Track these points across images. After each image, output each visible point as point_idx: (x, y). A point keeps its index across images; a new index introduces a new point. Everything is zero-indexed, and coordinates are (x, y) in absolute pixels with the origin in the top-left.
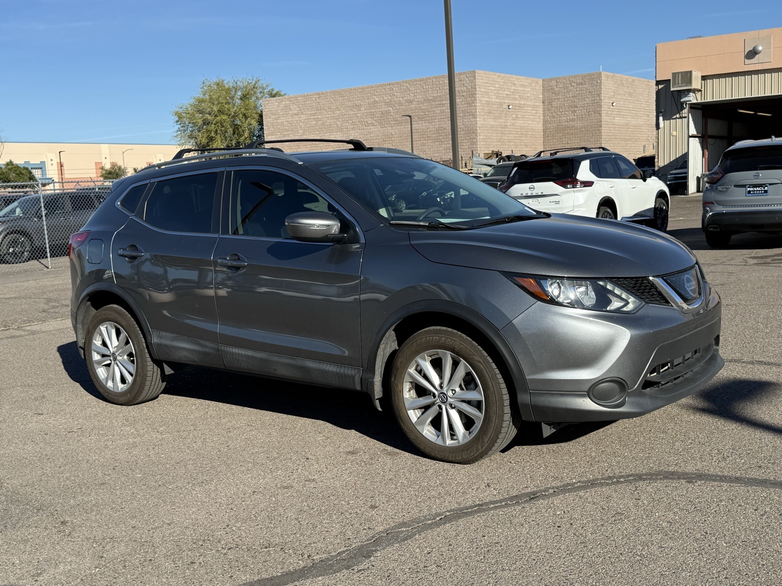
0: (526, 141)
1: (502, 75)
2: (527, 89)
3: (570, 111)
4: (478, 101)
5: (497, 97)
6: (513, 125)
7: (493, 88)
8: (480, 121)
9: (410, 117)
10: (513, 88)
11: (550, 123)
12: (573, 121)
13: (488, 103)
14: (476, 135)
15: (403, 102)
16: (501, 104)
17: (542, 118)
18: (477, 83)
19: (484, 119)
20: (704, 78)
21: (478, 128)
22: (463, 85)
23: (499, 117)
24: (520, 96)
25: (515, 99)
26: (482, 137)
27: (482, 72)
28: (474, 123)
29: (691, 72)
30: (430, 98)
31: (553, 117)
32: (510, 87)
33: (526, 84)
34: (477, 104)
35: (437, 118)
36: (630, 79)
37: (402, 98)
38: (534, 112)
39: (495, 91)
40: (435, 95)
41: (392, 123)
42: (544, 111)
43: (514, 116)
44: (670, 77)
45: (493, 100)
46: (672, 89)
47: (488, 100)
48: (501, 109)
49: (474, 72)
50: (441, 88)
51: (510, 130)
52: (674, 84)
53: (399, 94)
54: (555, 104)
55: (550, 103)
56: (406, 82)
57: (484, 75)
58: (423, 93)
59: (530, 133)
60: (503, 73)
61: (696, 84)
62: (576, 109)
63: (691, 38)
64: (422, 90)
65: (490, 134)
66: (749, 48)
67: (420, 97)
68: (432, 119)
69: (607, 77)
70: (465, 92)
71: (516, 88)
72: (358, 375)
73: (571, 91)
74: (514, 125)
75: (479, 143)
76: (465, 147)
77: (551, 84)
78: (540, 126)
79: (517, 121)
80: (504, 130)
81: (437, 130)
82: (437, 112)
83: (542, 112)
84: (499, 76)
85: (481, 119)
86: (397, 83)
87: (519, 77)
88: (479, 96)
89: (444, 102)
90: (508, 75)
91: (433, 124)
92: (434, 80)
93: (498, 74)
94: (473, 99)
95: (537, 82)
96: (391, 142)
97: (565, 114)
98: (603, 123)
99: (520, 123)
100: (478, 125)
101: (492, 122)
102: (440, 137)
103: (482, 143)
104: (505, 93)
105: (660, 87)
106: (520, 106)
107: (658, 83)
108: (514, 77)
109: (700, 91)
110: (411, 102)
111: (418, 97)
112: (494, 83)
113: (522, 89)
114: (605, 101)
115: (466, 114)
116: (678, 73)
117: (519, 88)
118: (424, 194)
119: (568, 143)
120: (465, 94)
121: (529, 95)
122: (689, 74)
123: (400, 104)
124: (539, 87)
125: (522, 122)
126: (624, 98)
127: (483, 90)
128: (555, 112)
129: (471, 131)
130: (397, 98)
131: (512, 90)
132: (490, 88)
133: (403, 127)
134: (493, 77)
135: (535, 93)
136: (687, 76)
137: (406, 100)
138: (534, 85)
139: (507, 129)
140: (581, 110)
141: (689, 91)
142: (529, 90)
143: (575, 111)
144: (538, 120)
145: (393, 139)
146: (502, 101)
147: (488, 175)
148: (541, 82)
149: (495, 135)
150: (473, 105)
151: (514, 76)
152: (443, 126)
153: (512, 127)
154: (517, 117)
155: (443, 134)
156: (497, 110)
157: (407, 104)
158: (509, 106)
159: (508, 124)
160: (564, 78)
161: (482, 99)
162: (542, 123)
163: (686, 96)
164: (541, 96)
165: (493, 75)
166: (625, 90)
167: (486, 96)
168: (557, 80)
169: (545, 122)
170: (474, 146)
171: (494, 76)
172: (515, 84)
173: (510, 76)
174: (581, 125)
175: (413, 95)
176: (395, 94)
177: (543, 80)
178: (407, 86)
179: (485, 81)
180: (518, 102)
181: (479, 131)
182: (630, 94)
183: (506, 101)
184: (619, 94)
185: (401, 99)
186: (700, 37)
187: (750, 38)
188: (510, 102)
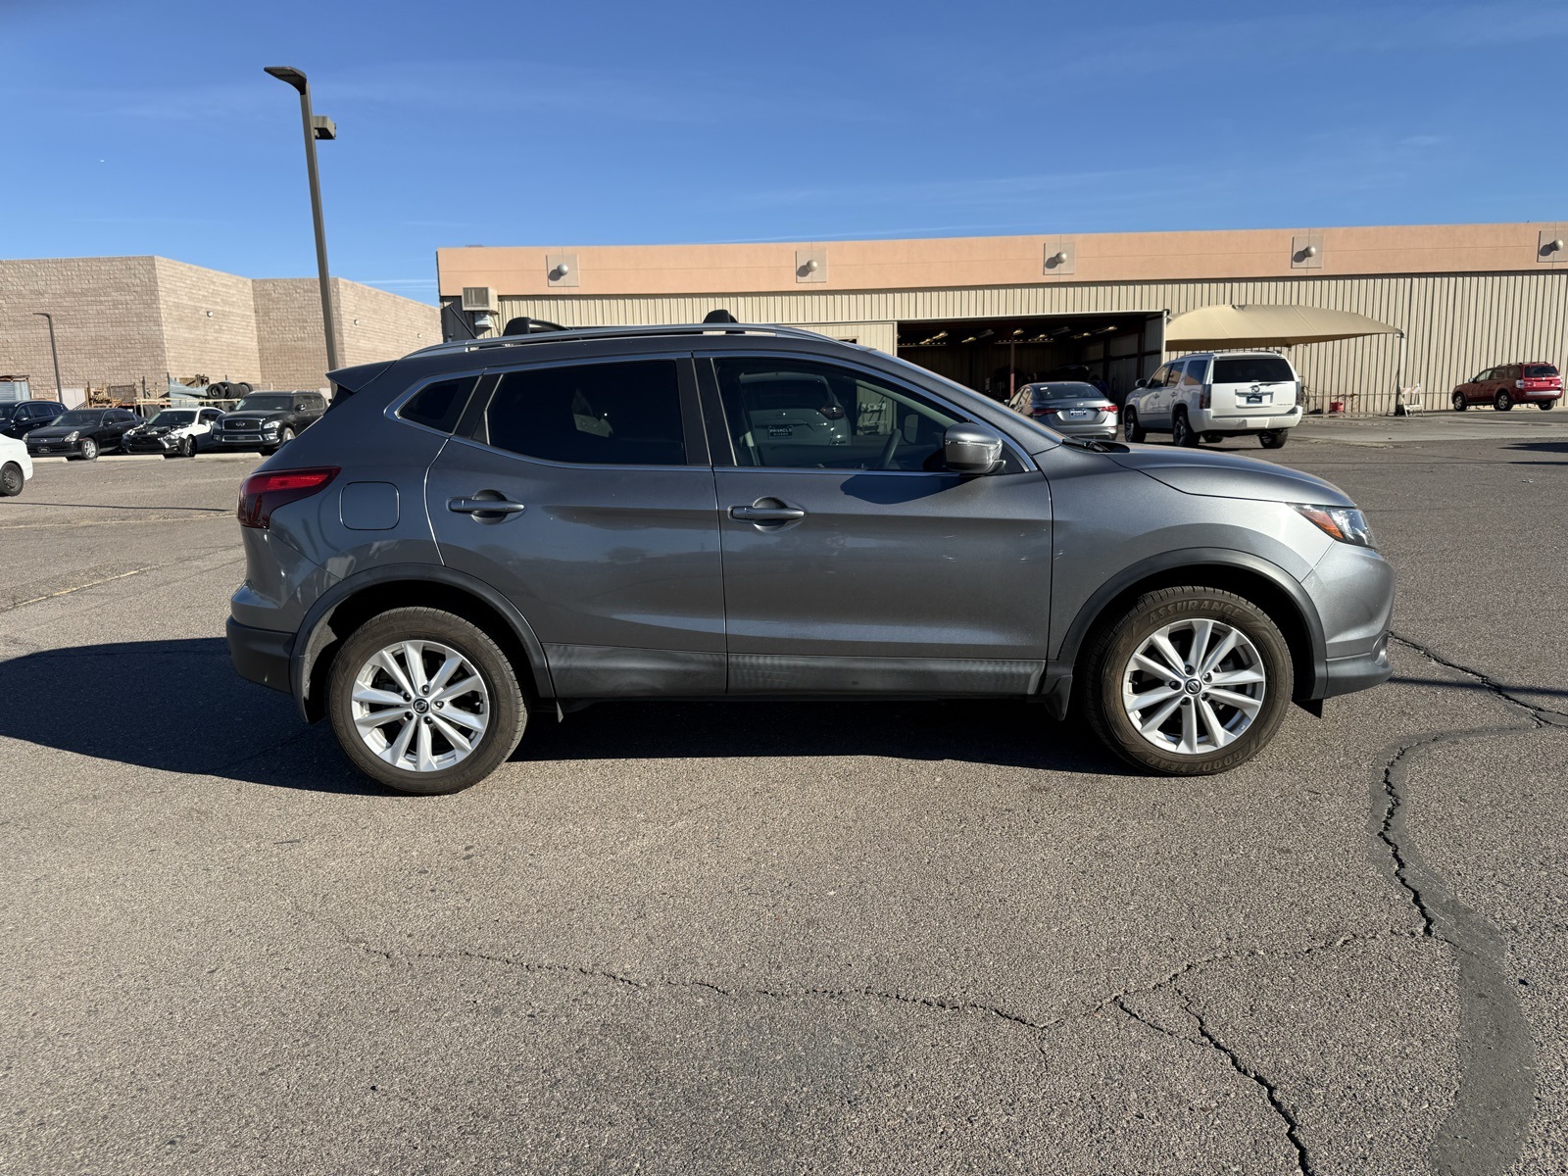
0: (237, 364)
1: (195, 267)
2: (231, 291)
3: (296, 326)
4: (161, 302)
5: (190, 298)
6: (216, 339)
7: (182, 285)
8: (167, 330)
9: (48, 316)
10: (212, 287)
11: (269, 341)
12: (302, 341)
13: (177, 306)
14: (164, 351)
15: (24, 292)
16: (196, 309)
17: (255, 332)
18: (158, 275)
19: (173, 328)
20: (501, 298)
21: (165, 341)
22: (135, 275)
23: (196, 328)
24: (222, 300)
25: (216, 303)
26: (172, 354)
27: (165, 259)
28: (157, 333)
29: (486, 289)
30: (75, 290)
31: (273, 333)
32: (207, 286)
33: (230, 284)
34: (161, 306)
35: (91, 321)
36: (374, 291)
37: (24, 286)
38: (244, 323)
39: (187, 290)
40: (84, 286)
41: (7, 324)
42: (258, 323)
43: (217, 327)
44: (461, 293)
45: (185, 302)
46: (464, 309)
47: (176, 300)
48: (197, 316)
49: (152, 258)
50: (95, 277)
51: (213, 346)
52: (467, 302)
53: (16, 280)
54: (273, 315)
55: (267, 314)
56: (29, 262)
57: (168, 265)
58: (61, 282)
59: (241, 353)
60: (195, 264)
61: (494, 305)
62: (305, 324)
63: (470, 246)
64: (61, 278)
65: (185, 351)
66: (553, 267)
67: (58, 287)
68: (82, 322)
69: (346, 285)
70: (138, 286)
71: (216, 288)
72: (1037, 672)
73: (296, 299)
74: (218, 341)
75: (168, 362)
76: (146, 368)
77: (266, 288)
78: (254, 345)
79: (221, 335)
80: (203, 346)
81: (92, 340)
82: (91, 312)
83: (255, 325)
84: (190, 269)
85: (169, 329)
86: (12, 263)
87: (218, 273)
88: (163, 294)
89: (102, 299)
90: (203, 269)
91: (85, 329)
92: (81, 264)
93: (188, 265)
94: (153, 298)
95: (245, 283)
96: (6, 354)
97: (290, 330)
98: (345, 346)
99: (226, 337)
100: (165, 337)
101: (184, 334)
102: (99, 351)
103: (173, 363)
104: (201, 293)
105: (446, 304)
106: (224, 314)
107: (443, 299)
108: (212, 273)
109: (497, 314)
110: (41, 294)
111: (53, 287)
112: (184, 277)
113: (224, 290)
114: (347, 317)
115: (143, 319)
116: (471, 289)
117: (220, 289)
118: (131, 432)
119: (297, 370)
120: (138, 289)
121: (235, 299)
122: (484, 292)
123: (20, 295)
124: (248, 290)
125: (229, 337)
126: (368, 315)
127: (168, 286)
128: (275, 326)
129: (154, 345)
130: (13, 285)
131: (211, 291)
132: (178, 284)
133: (29, 332)
134: (181, 268)
135: (243, 298)
136: (482, 294)
137: (31, 291)
138: (240, 286)
139: (208, 345)
140: (313, 327)
141: (485, 312)
142: (235, 292)
143: (305, 328)
144: (251, 335)
145: (10, 349)
146: (197, 304)
147: (238, 408)
148: (250, 283)
149: (191, 352)
150: (154, 306)
151: (211, 271)
152: (103, 334)
153: (215, 343)
154: (221, 329)
155: (104, 347)
156: (191, 318)
157: (34, 297)
158: (208, 312)
159: (209, 338)
160: (285, 281)
161: (167, 299)
162: (256, 340)
163: (482, 318)
164: (252, 303)
165: (180, 265)
166: (369, 305)
167: (174, 295)
168: (273, 282)
169: (260, 339)
170: (161, 367)
171: (183, 268)
172: (214, 283)
173: (206, 270)
174: (315, 346)
175: (43, 283)
176: (9, 279)
177: (253, 281)
178: (30, 269)
179: (170, 274)
180: (220, 308)
181: (166, 345)
182: (375, 311)
183: (204, 305)
184: (361, 310)
185: (22, 288)
186: (480, 246)
187: (555, 255)
188: (210, 306)
